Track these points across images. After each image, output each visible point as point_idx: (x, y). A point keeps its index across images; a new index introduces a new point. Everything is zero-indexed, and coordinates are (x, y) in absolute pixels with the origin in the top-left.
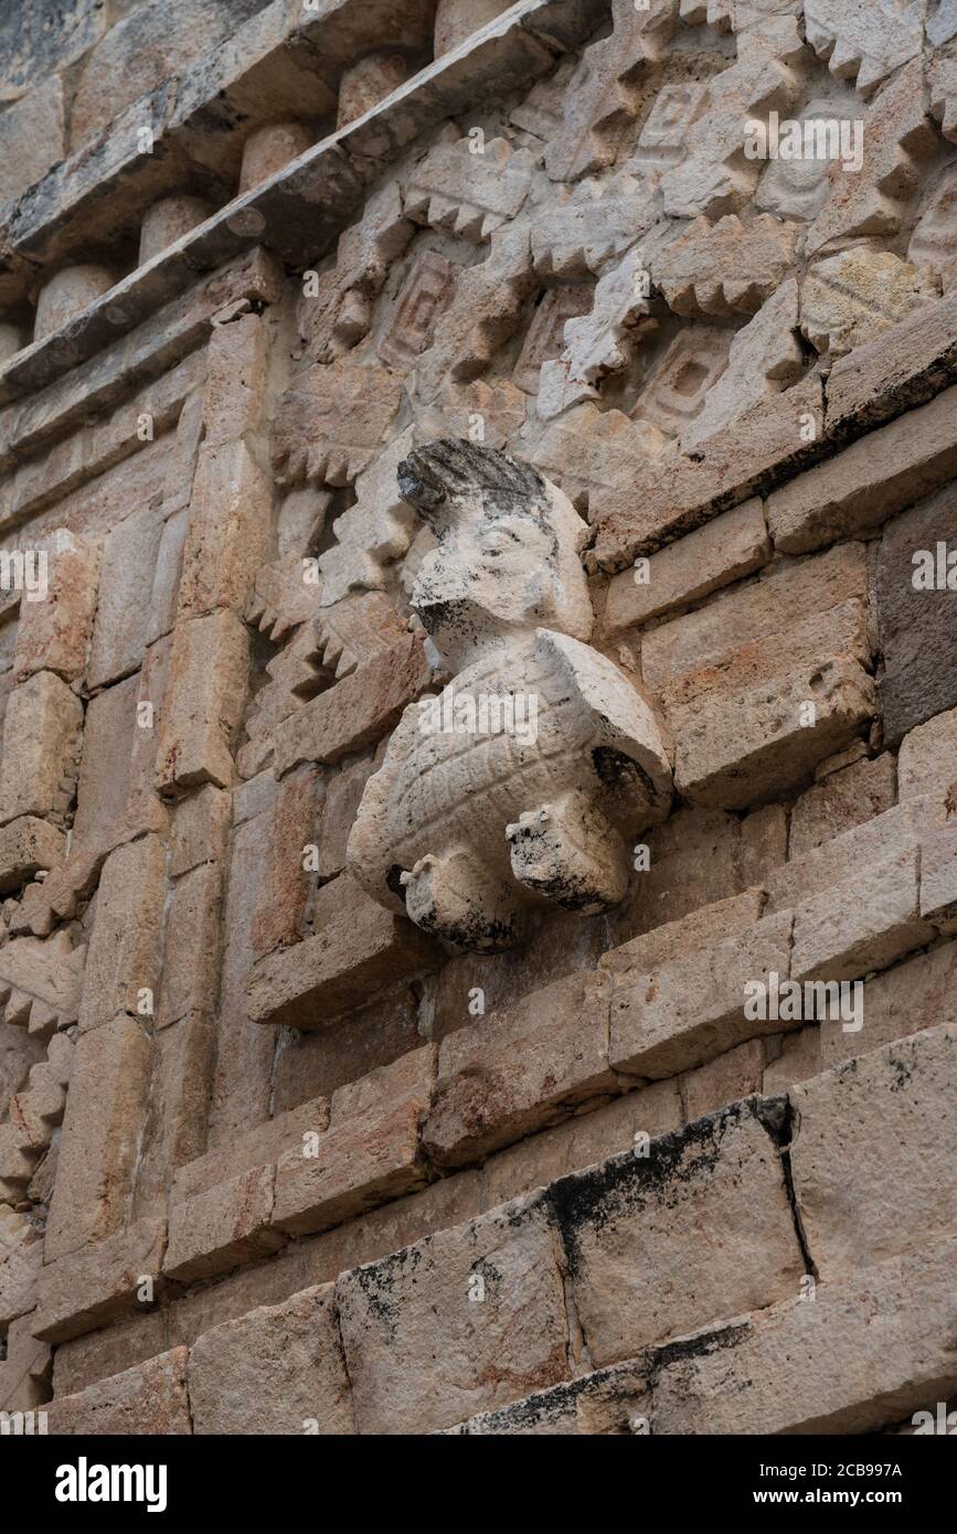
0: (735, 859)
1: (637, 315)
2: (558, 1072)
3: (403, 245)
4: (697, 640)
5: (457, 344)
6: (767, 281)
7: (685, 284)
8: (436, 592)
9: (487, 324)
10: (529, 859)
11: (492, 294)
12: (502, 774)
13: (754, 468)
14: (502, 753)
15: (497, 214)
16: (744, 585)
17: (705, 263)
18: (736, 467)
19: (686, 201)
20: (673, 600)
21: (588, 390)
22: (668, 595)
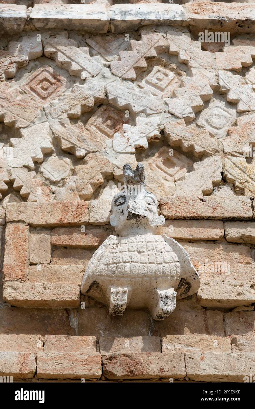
0: (205, 321)
1: (156, 137)
2: (166, 369)
3: (36, 58)
4: (193, 252)
5: (71, 107)
6: (211, 153)
7: (179, 138)
8: (138, 210)
9: (83, 106)
10: (165, 304)
11: (88, 98)
12: (158, 276)
13: (227, 215)
14: (160, 270)
15: (90, 73)
16: (209, 243)
17: (187, 135)
18: (219, 210)
19: (179, 112)
20: (188, 238)
21: (134, 150)
22: (187, 236)
